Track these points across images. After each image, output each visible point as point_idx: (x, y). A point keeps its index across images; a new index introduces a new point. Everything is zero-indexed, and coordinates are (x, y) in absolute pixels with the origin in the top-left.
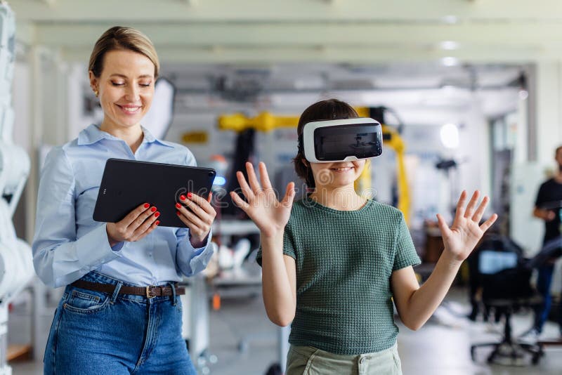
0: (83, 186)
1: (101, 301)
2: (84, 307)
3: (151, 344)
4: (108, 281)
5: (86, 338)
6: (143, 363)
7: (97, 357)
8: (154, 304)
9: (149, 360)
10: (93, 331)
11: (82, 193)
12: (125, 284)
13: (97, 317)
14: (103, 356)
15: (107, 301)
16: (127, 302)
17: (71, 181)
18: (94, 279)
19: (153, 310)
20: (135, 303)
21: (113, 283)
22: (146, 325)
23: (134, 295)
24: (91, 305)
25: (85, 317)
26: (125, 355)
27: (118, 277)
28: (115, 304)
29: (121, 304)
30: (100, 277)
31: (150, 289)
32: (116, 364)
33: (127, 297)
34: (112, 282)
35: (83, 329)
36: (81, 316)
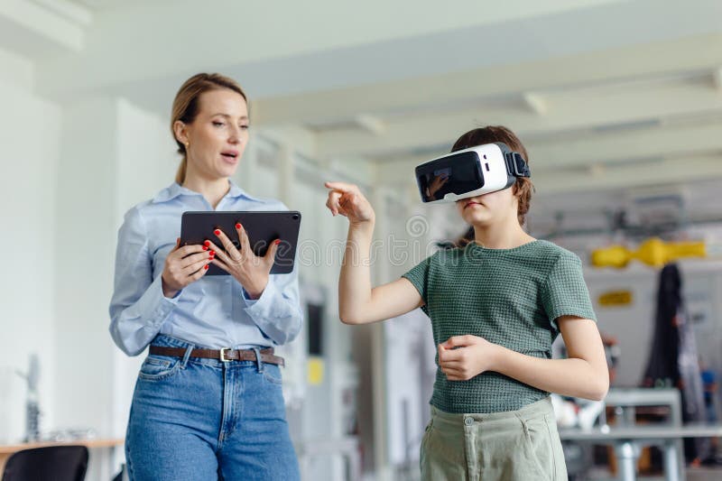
0: (157, 244)
1: (171, 366)
2: (154, 373)
3: (232, 414)
4: (180, 344)
5: (157, 406)
6: (225, 439)
7: (168, 426)
8: (231, 369)
9: (233, 435)
10: (164, 399)
11: (155, 252)
12: (197, 347)
13: (167, 384)
14: (175, 426)
15: (178, 365)
16: (200, 366)
17: (144, 241)
18: (166, 343)
19: (230, 375)
20: (208, 367)
21: (184, 347)
22: (223, 393)
23: (208, 358)
24: (160, 371)
25: (156, 384)
26: (202, 427)
27: (190, 339)
28: (186, 368)
29: (192, 368)
30: (171, 342)
31: (226, 351)
32: (190, 437)
33: (199, 361)
34: (183, 345)
35: (154, 398)
36: (152, 383)
